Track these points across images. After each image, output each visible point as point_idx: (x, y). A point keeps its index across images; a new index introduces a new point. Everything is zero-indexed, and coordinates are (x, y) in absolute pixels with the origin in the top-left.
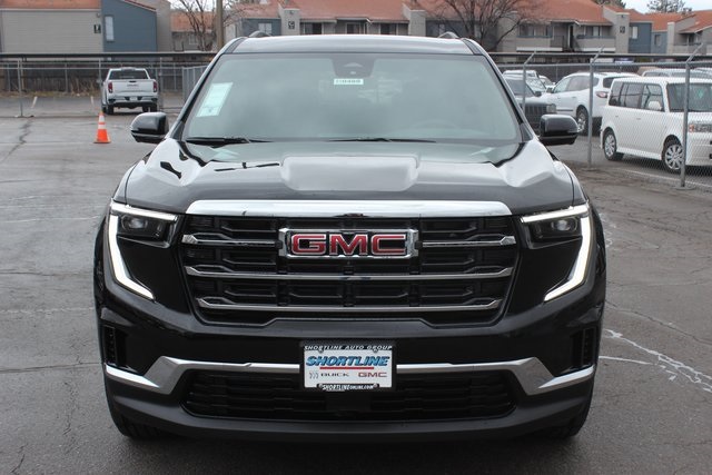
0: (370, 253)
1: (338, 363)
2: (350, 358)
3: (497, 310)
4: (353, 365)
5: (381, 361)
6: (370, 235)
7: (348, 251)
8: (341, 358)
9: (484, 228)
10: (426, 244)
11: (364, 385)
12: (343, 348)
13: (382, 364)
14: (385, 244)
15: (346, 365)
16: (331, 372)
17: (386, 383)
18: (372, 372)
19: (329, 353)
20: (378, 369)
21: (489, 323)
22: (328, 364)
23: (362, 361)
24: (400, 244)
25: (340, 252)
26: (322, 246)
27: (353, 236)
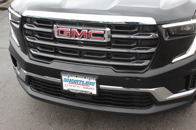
0: (88, 38)
1: (75, 82)
2: (79, 81)
3: (147, 66)
4: (81, 84)
5: (92, 84)
6: (88, 30)
7: (79, 37)
8: (76, 80)
9: (142, 30)
10: (114, 36)
11: (86, 92)
12: (77, 77)
13: (92, 85)
14: (95, 35)
15: (78, 83)
16: (73, 85)
17: (94, 92)
18: (89, 87)
19: (71, 78)
20: (91, 86)
21: (142, 72)
22: (71, 82)
23: (84, 83)
24: (102, 35)
25: (76, 37)
26: (68, 34)
27: (81, 30)
